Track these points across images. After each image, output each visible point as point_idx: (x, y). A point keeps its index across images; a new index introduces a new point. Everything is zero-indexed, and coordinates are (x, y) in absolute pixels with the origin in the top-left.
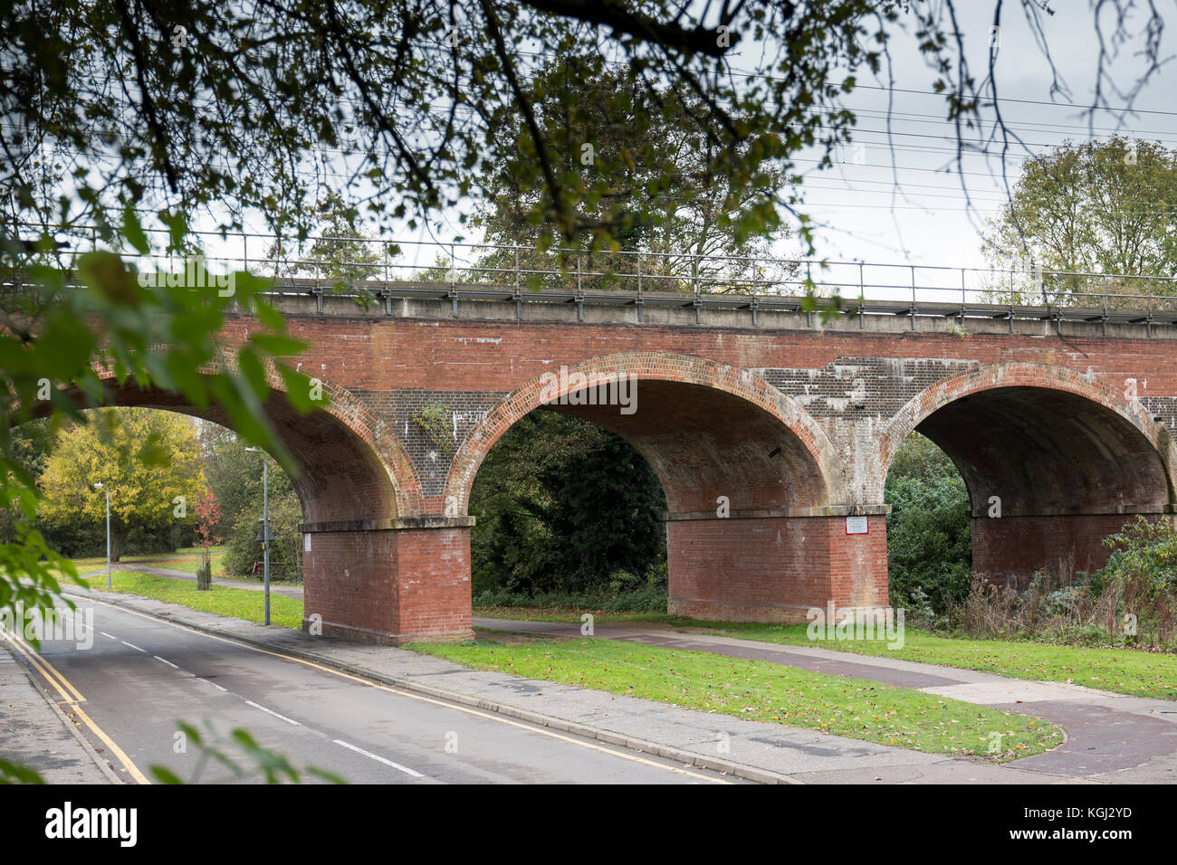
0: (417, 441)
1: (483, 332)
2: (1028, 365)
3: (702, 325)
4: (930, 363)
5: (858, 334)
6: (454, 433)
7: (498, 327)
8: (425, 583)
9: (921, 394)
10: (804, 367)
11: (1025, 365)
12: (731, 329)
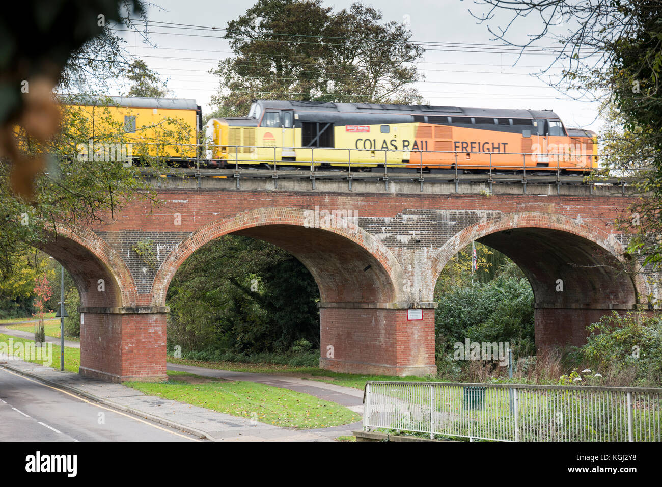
0: (135, 262)
1: (176, 196)
2: (536, 214)
3: (316, 191)
4: (467, 214)
5: (419, 195)
6: (158, 257)
7: (186, 193)
8: (138, 346)
9: (460, 233)
10: (382, 216)
11: (533, 214)
12: (334, 193)
